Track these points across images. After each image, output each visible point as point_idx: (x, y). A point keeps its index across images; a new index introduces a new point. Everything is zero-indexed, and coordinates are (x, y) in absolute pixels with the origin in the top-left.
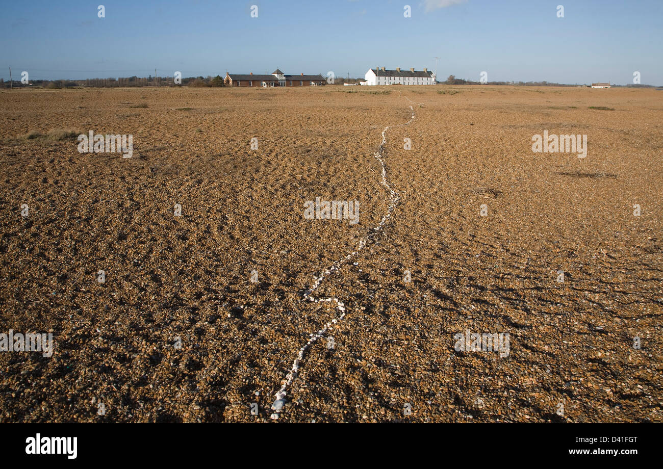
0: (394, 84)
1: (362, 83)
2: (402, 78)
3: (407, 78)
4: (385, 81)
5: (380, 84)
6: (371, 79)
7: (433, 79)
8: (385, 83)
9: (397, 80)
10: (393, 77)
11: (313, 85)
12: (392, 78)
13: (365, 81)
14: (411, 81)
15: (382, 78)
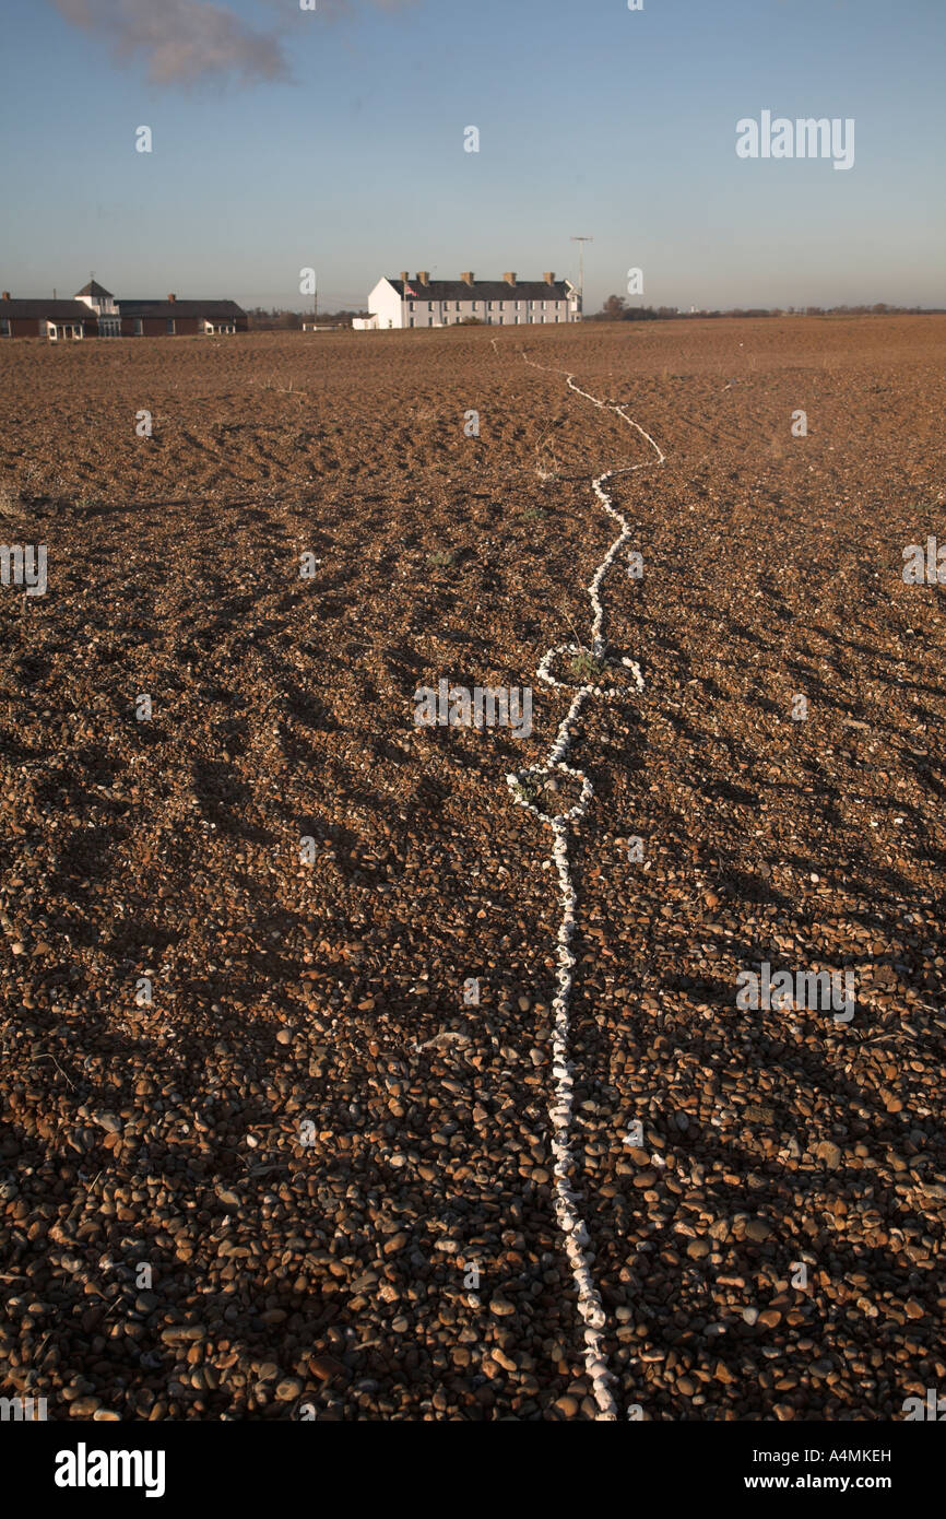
0: (458, 324)
1: (358, 324)
2: (480, 305)
3: (495, 304)
4: (431, 315)
5: (415, 325)
6: (387, 310)
7: (574, 306)
8: (431, 319)
9: (466, 310)
10: (454, 303)
11: (209, 330)
12: (451, 305)
13: (366, 316)
14: (508, 313)
15: (421, 306)
